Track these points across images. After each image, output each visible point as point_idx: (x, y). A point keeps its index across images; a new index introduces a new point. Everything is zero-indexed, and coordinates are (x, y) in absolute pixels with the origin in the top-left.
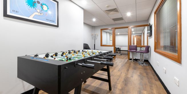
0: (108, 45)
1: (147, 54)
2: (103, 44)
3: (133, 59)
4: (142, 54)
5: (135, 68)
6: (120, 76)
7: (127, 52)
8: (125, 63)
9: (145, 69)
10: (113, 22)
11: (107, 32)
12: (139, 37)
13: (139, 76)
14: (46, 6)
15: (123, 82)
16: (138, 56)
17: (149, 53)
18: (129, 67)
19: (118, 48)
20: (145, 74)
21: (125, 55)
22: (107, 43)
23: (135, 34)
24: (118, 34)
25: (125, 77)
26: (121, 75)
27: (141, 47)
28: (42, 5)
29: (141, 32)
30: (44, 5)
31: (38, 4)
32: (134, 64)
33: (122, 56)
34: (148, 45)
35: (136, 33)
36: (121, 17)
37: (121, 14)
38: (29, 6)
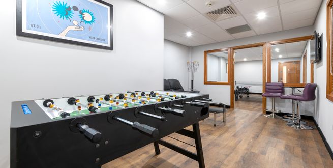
0: (222, 81)
1: (309, 103)
2: (209, 80)
3: (276, 113)
4: (296, 102)
5: (274, 134)
6: (234, 149)
7: (261, 96)
8: (253, 120)
9: (302, 137)
10: (228, 36)
11: (219, 58)
12: (294, 65)
13: (282, 152)
14: (90, 13)
15: (237, 163)
16: (287, 108)
17: (316, 100)
18: (262, 129)
19: (245, 89)
20: (299, 150)
21: (258, 104)
22: (220, 78)
23: (283, 59)
24: (245, 59)
25: (245, 152)
26: (239, 145)
27: (295, 87)
28: (81, 13)
29: (298, 55)
30: (86, 12)
31: (74, 12)
32: (275, 123)
33: (252, 105)
34: (314, 83)
35: (286, 56)
36: (246, 24)
37: (244, 17)
38: (60, 16)
